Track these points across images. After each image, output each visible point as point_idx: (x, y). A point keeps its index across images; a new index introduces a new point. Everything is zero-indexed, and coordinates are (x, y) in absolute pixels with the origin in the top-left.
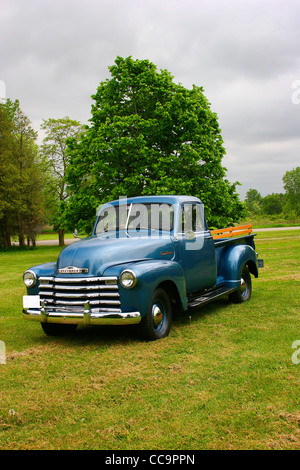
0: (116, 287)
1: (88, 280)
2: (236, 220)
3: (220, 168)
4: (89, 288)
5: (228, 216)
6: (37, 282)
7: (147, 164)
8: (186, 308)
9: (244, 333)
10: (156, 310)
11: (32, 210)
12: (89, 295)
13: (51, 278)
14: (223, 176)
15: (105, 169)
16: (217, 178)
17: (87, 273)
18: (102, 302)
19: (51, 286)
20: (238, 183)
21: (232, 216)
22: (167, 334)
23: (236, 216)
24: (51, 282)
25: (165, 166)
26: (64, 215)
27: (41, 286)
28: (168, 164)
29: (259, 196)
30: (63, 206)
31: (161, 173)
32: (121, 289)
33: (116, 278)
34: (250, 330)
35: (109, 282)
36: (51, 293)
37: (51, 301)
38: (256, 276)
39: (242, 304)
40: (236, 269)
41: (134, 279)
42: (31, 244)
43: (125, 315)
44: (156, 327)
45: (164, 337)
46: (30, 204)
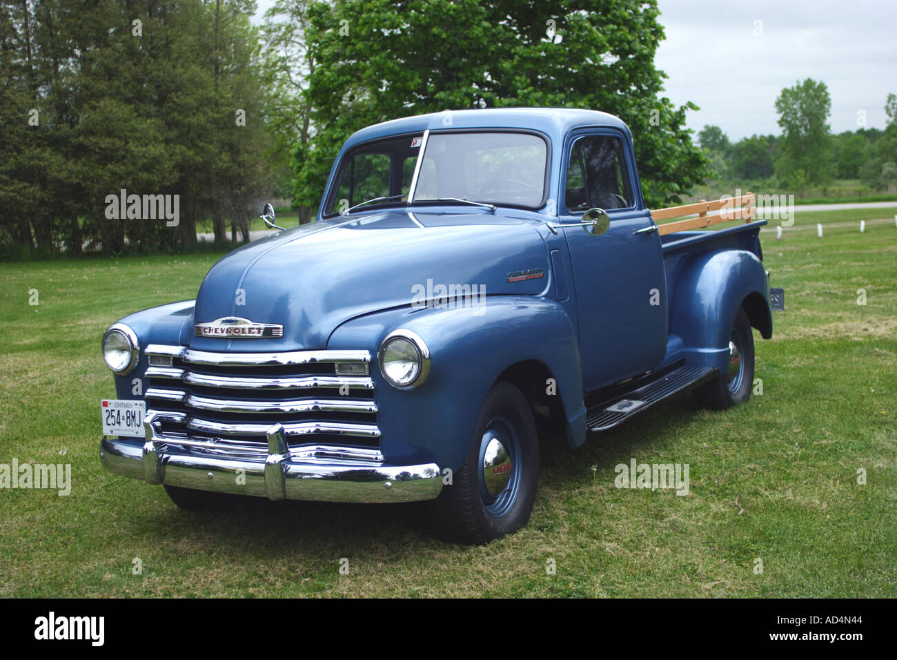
0: (367, 382)
1: (283, 359)
2: (685, 188)
3: (650, 71)
4: (285, 383)
5: (667, 179)
6: (141, 360)
7: (486, 60)
8: (580, 440)
9: (756, 520)
10: (492, 449)
11: (241, 165)
12: (286, 406)
13: (175, 350)
14: (658, 89)
15: (392, 71)
16: (644, 93)
17: (278, 339)
18: (325, 426)
19: (176, 373)
20: (691, 105)
21: (677, 178)
22: (522, 521)
23: (687, 179)
24: (178, 362)
25: (529, 65)
26: (304, 174)
27: (152, 371)
28: (537, 61)
29: (725, 140)
30: (301, 156)
31: (520, 80)
32: (383, 389)
33: (365, 355)
34: (769, 506)
35: (347, 367)
36: (177, 395)
37: (178, 417)
38: (767, 334)
39: (732, 414)
40: (716, 316)
41: (419, 358)
42: (239, 238)
43: (393, 472)
44: (490, 500)
45: (513, 530)
46: (237, 153)
